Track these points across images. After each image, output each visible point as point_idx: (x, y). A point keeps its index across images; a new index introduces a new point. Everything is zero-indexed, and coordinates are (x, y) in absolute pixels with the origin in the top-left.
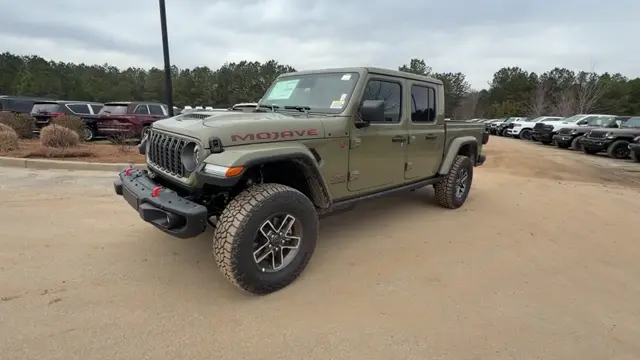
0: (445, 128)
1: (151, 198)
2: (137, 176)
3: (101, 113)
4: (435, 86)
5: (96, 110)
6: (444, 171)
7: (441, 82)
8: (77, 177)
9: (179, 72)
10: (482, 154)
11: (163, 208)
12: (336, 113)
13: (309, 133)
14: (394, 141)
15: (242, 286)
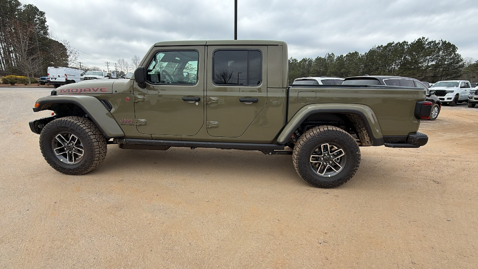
9: (335, 58)
13: (101, 90)
14: (184, 100)
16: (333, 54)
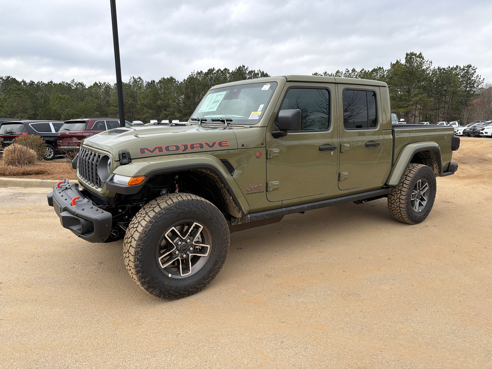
0: (393, 132)
1: (70, 207)
2: (66, 189)
3: (62, 131)
4: (376, 90)
5: (57, 127)
6: (394, 181)
7: (385, 84)
8: (30, 194)
9: (145, 84)
10: (453, 161)
11: (77, 215)
12: (251, 123)
13: (220, 144)
14: (321, 150)
15: (147, 289)
16: (140, 78)
